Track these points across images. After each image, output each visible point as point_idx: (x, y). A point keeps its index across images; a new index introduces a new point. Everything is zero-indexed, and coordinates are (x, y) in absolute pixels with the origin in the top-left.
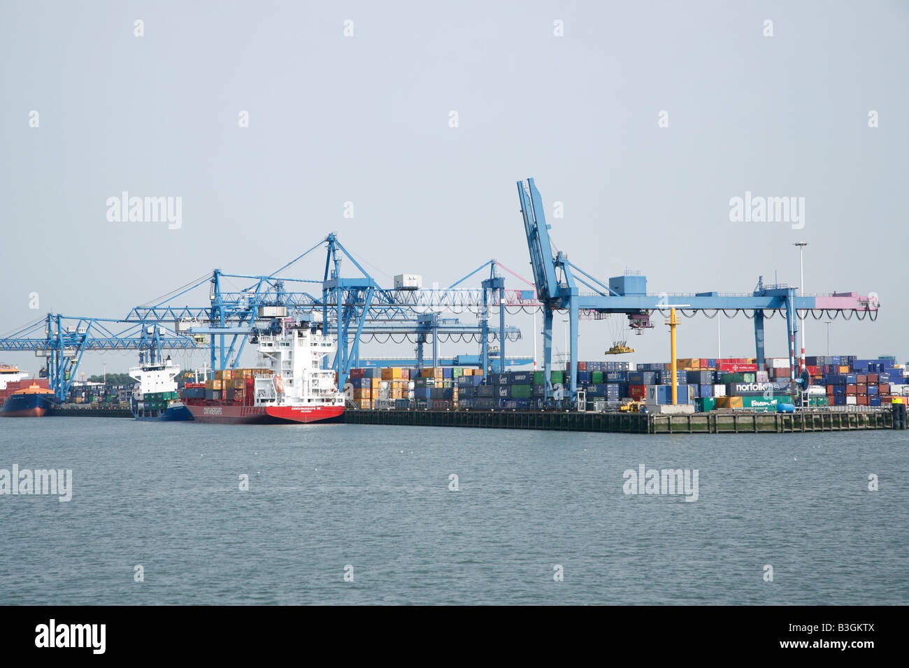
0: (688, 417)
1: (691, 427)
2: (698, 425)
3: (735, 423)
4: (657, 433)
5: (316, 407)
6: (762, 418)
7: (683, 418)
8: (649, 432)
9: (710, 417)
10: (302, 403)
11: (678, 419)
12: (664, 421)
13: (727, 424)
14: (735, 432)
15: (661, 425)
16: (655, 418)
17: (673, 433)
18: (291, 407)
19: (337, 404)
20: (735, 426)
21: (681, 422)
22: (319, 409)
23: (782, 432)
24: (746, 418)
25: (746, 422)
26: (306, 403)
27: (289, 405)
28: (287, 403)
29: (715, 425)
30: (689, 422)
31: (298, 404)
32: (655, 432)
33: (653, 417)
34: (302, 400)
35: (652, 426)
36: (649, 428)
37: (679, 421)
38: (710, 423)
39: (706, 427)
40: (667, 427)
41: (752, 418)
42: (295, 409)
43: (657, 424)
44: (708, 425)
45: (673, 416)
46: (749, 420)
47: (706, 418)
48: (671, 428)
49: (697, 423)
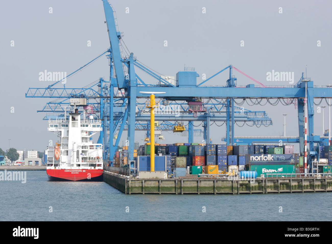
0: (159, 181)
1: (160, 189)
2: (167, 187)
3: (198, 186)
4: (132, 194)
5: (82, 170)
6: (221, 182)
7: (154, 182)
8: (126, 193)
9: (177, 182)
10: (72, 167)
11: (150, 182)
12: (138, 184)
13: (191, 187)
14: (197, 194)
15: (135, 187)
16: (130, 182)
17: (145, 194)
18: (65, 169)
19: (97, 168)
20: (198, 188)
21: (153, 186)
22: (84, 171)
23: (237, 194)
24: (208, 182)
25: (207, 186)
26: (75, 167)
27: (63, 168)
28: (62, 166)
29: (181, 188)
30: (159, 186)
31: (69, 168)
32: (130, 193)
33: (129, 181)
34: (73, 165)
35: (128, 188)
36: (126, 190)
37: (150, 184)
38: (177, 186)
39: (174, 190)
40: (140, 189)
41: (213, 182)
42: (67, 171)
43: (131, 187)
44: (175, 187)
45: (145, 181)
46: (211, 184)
47: (174, 182)
48: (144, 190)
49: (166, 186)
